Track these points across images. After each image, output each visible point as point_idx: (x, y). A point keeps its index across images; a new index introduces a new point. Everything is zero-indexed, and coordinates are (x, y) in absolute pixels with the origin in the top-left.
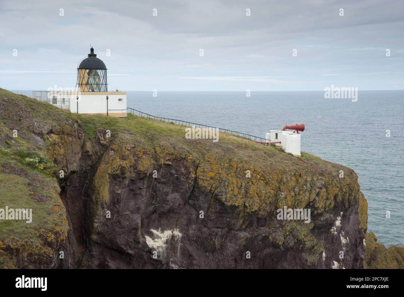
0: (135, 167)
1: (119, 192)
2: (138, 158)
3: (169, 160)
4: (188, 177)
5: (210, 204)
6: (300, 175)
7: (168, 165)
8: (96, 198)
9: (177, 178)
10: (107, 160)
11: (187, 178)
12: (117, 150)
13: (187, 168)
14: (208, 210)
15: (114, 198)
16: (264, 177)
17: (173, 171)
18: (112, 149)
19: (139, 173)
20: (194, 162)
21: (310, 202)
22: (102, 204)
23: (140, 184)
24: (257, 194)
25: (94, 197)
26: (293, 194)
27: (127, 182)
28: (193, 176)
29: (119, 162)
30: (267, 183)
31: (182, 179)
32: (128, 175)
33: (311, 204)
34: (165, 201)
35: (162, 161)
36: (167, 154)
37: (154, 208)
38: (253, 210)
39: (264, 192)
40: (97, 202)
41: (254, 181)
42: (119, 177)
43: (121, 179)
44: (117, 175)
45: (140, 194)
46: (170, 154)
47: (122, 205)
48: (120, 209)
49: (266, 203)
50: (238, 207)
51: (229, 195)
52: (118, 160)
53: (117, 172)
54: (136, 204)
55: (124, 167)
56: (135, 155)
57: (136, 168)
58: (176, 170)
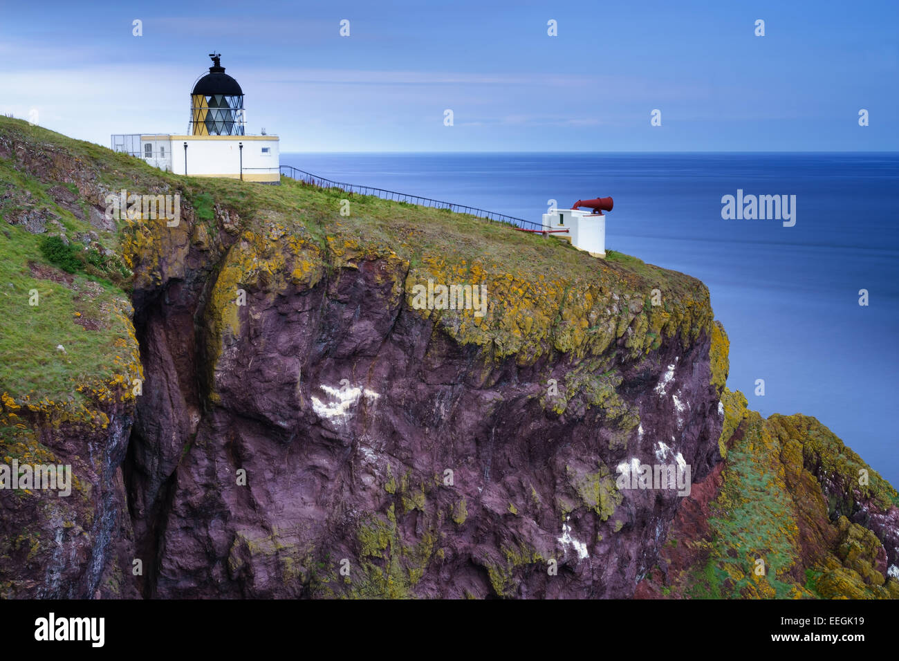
0: (285, 271)
1: (257, 317)
2: (293, 255)
3: (351, 260)
4: (389, 291)
5: (431, 341)
6: (600, 291)
7: (351, 269)
8: (216, 327)
9: (369, 294)
10: (235, 259)
11: (388, 294)
12: (254, 242)
13: (385, 275)
14: (427, 353)
15: (249, 328)
16: (533, 294)
17: (361, 281)
18: (245, 240)
19: (293, 283)
20: (401, 264)
21: (617, 339)
22: (227, 339)
23: (297, 304)
24: (518, 324)
25: (212, 327)
26: (586, 324)
27: (271, 298)
28: (399, 290)
29: (255, 262)
30: (536, 305)
31: (378, 295)
32: (272, 285)
33: (619, 342)
34: (346, 335)
35: (339, 263)
36: (349, 249)
37: (325, 346)
38: (509, 353)
39: (529, 319)
40: (218, 334)
41: (512, 300)
42: (258, 291)
43: (260, 294)
44: (253, 286)
45: (299, 322)
46: (354, 250)
47: (263, 340)
48: (260, 348)
49: (534, 341)
50: (481, 346)
51: (464, 325)
52: (255, 259)
53: (254, 282)
54: (291, 340)
55: (266, 272)
56: (286, 249)
57: (288, 275)
58: (366, 279)
